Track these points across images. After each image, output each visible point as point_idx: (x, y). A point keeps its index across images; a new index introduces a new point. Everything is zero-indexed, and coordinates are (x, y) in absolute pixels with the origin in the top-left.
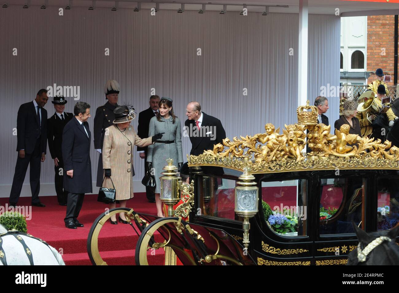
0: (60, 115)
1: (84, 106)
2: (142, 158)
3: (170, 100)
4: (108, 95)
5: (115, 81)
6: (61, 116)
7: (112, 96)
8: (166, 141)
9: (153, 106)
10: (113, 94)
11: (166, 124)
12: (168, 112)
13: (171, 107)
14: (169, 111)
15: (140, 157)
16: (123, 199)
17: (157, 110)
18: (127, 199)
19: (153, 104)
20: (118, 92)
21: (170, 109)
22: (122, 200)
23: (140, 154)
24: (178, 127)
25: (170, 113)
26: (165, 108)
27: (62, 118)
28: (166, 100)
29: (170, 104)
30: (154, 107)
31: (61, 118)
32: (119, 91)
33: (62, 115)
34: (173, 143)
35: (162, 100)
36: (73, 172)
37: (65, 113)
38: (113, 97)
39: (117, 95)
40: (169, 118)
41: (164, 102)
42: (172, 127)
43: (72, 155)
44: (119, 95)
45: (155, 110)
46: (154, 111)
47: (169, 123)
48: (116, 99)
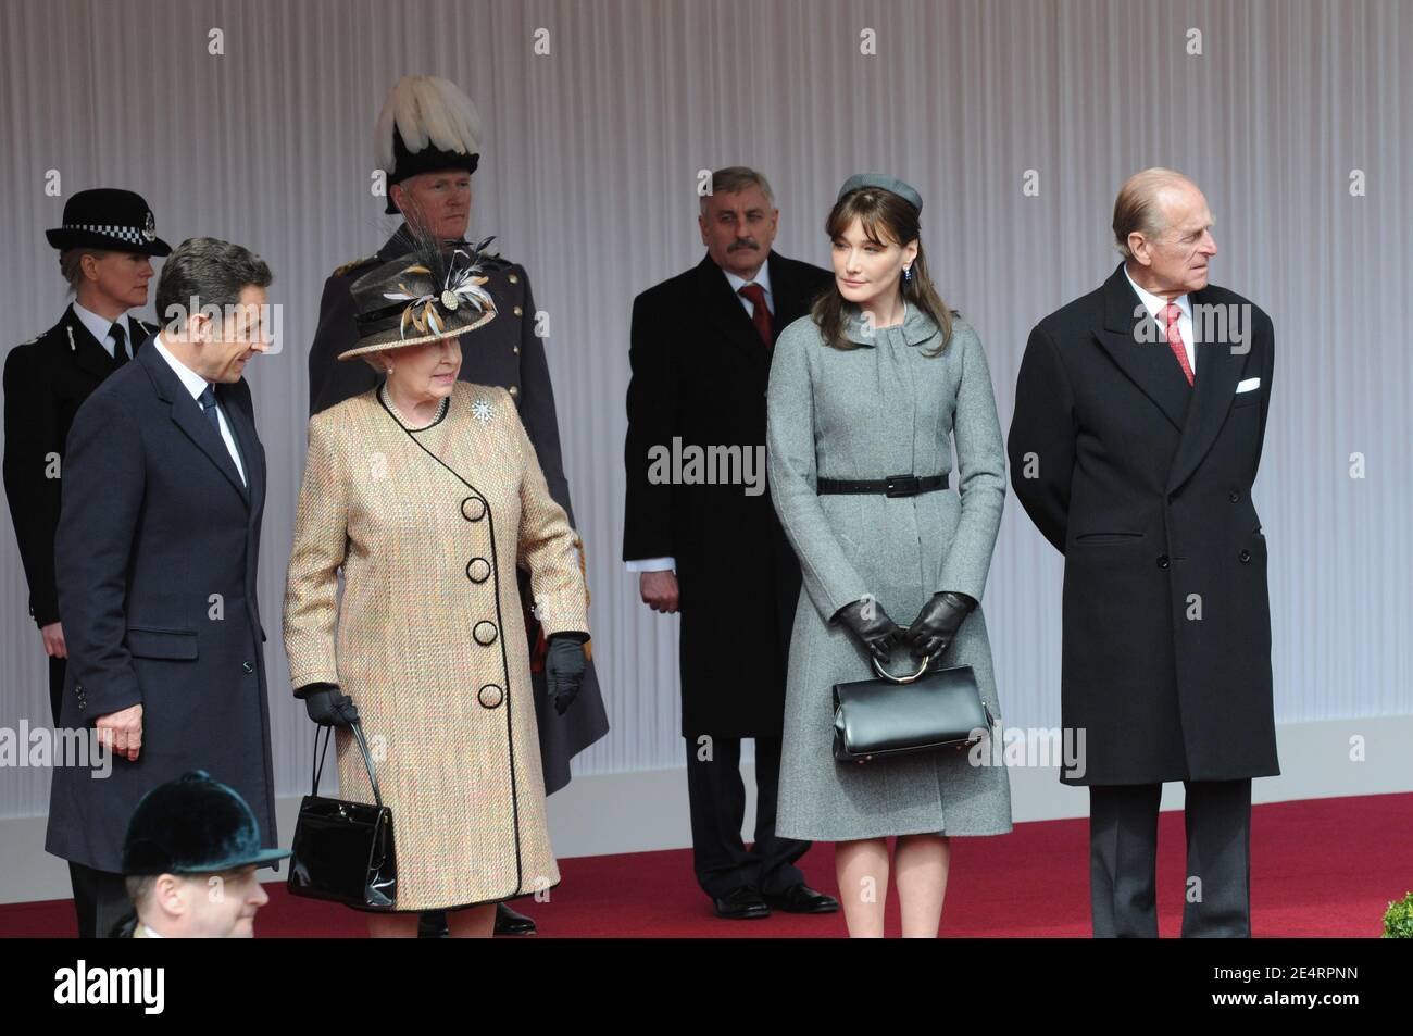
0: (108, 326)
1: (227, 268)
2: (657, 604)
3: (908, 195)
4: (405, 185)
5: (448, 88)
6: (110, 333)
7: (430, 192)
8: (890, 480)
9: (730, 241)
10: (434, 179)
11: (886, 364)
12: (893, 276)
13: (914, 245)
14: (903, 272)
15: (646, 600)
16: (465, 901)
17: (755, 269)
18: (493, 895)
19: (725, 231)
20: (468, 163)
21: (910, 256)
22: (457, 903)
23: (645, 577)
24: (966, 375)
25: (912, 290)
26: (874, 245)
27: (120, 346)
28: (876, 191)
29: (904, 221)
30: (730, 250)
31: (109, 345)
32: (472, 152)
33: (116, 331)
34: (941, 493)
35: (852, 192)
36: (144, 719)
37: (132, 322)
38: (436, 197)
39: (463, 183)
40: (899, 321)
41: (863, 207)
42: (924, 382)
43: (126, 605)
44: (480, 178)
45: (742, 271)
46: (737, 282)
47: (901, 353)
48: (458, 209)
